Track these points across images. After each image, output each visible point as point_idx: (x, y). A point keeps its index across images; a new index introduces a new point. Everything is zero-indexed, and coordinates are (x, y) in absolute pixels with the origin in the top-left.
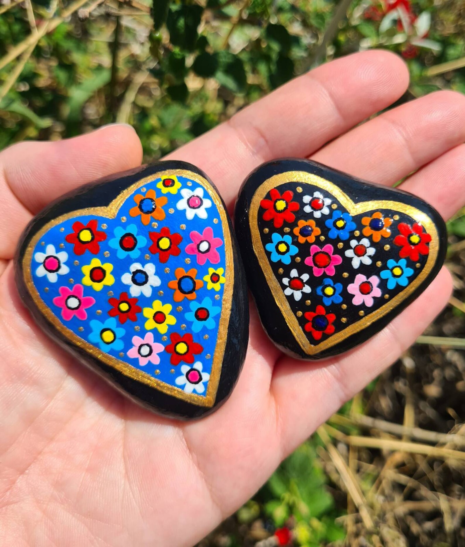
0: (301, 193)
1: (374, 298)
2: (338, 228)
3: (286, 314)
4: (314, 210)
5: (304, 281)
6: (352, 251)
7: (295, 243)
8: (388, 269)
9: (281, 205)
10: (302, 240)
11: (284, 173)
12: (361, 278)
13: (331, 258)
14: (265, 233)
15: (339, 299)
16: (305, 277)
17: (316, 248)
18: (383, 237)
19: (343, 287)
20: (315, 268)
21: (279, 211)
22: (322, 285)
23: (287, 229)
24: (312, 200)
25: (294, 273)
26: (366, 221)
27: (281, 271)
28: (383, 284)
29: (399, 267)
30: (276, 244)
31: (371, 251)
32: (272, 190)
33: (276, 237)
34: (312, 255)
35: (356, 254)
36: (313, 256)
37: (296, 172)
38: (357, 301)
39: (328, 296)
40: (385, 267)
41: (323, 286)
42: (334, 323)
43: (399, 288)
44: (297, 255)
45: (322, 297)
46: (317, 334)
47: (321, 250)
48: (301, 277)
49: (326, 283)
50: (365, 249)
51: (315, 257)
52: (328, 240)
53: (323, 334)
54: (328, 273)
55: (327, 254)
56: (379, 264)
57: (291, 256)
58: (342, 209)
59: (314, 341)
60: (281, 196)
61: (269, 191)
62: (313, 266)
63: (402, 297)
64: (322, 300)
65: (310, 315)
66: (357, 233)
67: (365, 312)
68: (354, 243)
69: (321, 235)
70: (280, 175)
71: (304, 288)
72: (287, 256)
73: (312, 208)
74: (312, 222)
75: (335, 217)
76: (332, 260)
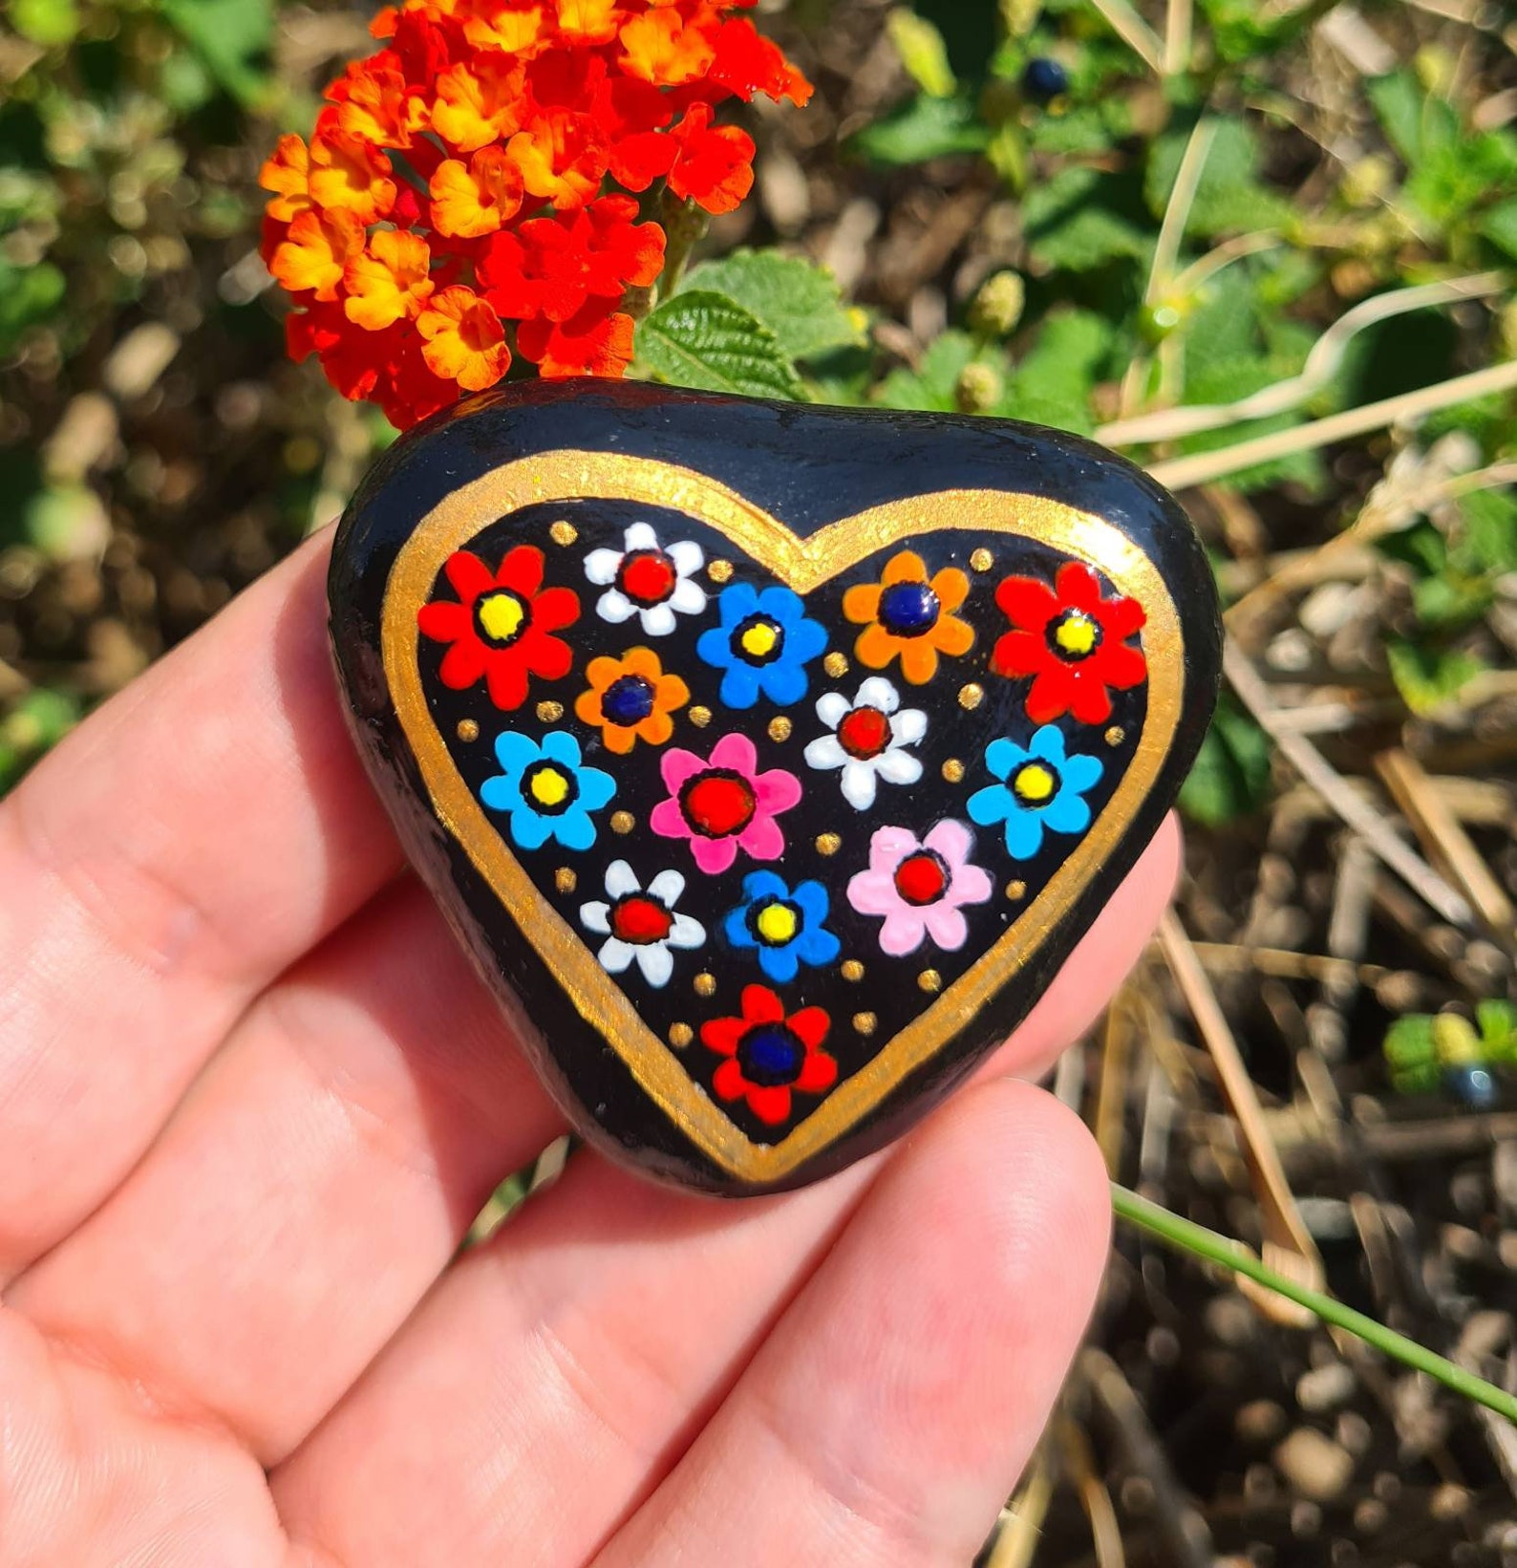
0: (573, 545)
1: (967, 909)
2: (755, 661)
3: (626, 1043)
4: (641, 607)
5: (669, 903)
6: (831, 740)
7: (597, 757)
8: (996, 781)
9: (502, 615)
10: (619, 739)
11: (488, 478)
12: (893, 843)
13: (756, 790)
14: (465, 740)
15: (824, 947)
16: (669, 885)
17: (686, 761)
18: (944, 658)
19: (831, 896)
20: (697, 842)
21: (501, 640)
22: (744, 904)
23: (549, 709)
24: (623, 565)
25: (620, 878)
26: (862, 603)
27: (566, 878)
28: (989, 848)
29: (1040, 761)
30: (519, 778)
31: (912, 725)
32: (454, 557)
33: (513, 748)
34: (674, 792)
35: (850, 752)
36: (680, 797)
37: (534, 457)
38: (900, 936)
39: (780, 944)
40: (979, 777)
41: (748, 907)
42: (829, 1046)
43: (1058, 847)
44: (614, 806)
45: (756, 951)
46: (771, 1103)
47: (704, 765)
48: (653, 889)
49: (757, 895)
50: (884, 721)
51: (690, 800)
52: (727, 720)
53: (792, 1096)
54: (754, 852)
55: (732, 774)
56: (953, 770)
57: (592, 814)
58: (753, 573)
59: (764, 1132)
60: (494, 576)
61: (443, 567)
62: (688, 833)
63: (1081, 873)
64: (757, 962)
65: (725, 1034)
66: (837, 663)
67: (941, 973)
68: (831, 707)
69: (692, 703)
70: (471, 488)
71: (673, 930)
72: (577, 811)
73: (634, 599)
74: (642, 661)
75: (731, 617)
76: (758, 795)
